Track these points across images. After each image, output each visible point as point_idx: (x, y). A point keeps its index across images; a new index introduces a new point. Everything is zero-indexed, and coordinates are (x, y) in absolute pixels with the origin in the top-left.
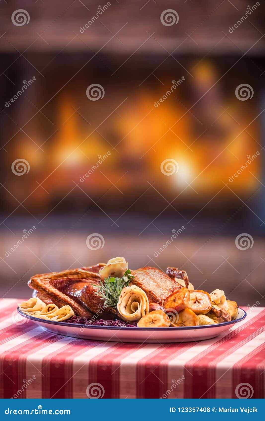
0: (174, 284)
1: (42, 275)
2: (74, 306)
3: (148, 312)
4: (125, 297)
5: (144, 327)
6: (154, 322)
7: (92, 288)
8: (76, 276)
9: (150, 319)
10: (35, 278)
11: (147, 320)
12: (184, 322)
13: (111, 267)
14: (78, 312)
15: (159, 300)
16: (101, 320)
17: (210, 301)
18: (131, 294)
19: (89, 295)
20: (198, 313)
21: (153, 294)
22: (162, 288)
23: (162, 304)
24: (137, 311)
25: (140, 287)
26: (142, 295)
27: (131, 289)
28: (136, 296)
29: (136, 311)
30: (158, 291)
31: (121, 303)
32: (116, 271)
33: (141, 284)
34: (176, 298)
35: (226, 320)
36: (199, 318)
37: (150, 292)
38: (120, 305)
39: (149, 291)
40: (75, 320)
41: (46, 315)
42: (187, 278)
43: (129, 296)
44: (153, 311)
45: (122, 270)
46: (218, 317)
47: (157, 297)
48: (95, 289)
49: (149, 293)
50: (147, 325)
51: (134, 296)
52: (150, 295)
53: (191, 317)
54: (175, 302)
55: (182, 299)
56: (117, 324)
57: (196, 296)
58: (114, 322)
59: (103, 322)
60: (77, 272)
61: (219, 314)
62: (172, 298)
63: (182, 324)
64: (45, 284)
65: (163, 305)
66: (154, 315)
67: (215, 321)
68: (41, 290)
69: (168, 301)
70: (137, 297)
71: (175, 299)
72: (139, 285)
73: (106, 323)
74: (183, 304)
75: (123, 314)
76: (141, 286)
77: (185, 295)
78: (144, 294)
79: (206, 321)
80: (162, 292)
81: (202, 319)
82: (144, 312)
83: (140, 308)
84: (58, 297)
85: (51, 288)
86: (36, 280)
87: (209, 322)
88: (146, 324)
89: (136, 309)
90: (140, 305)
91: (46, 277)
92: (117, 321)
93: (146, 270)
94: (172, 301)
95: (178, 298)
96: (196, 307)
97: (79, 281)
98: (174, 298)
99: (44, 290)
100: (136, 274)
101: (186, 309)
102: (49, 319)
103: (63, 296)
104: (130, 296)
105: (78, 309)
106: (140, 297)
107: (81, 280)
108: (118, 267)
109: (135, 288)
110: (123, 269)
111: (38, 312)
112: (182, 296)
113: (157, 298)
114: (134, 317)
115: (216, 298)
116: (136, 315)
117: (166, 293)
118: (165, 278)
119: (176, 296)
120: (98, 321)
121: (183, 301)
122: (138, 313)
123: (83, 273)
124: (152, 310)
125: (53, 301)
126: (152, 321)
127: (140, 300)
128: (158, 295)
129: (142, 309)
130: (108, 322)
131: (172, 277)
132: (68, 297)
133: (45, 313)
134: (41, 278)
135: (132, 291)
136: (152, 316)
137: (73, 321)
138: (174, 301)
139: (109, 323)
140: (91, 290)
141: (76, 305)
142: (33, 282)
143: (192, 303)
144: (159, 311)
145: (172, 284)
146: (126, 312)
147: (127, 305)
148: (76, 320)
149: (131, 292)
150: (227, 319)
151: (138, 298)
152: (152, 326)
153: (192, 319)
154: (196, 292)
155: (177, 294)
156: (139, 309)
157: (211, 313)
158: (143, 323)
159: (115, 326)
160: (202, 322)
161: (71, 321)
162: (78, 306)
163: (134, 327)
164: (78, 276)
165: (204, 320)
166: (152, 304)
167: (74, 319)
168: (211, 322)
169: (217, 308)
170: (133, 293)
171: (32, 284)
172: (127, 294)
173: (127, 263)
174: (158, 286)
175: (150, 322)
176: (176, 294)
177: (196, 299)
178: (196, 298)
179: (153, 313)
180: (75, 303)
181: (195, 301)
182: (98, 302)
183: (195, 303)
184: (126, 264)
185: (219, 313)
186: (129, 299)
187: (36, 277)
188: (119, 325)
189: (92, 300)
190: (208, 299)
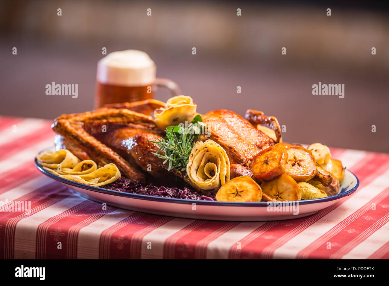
0: (261, 136)
1: (72, 115)
2: (119, 162)
3: (229, 179)
4: (197, 156)
5: (225, 200)
6: (239, 193)
7: (147, 139)
8: (119, 120)
9: (233, 188)
10: (63, 121)
11: (230, 190)
12: (280, 194)
13: (174, 111)
14: (126, 172)
15: (244, 160)
16: (162, 187)
17: (313, 162)
18: (205, 151)
19: (143, 149)
20: (299, 180)
21: (235, 151)
22: (246, 143)
23: (248, 165)
24: (215, 176)
25: (216, 141)
26: (221, 154)
27: (206, 145)
28: (212, 153)
29: (213, 177)
30: (241, 147)
31: (192, 164)
32: (180, 117)
33: (218, 137)
34: (269, 158)
35: (334, 189)
36: (301, 187)
37: (231, 148)
38: (190, 167)
39: (229, 147)
40: (122, 185)
41: (81, 176)
42: (278, 128)
43: (202, 155)
44: (237, 178)
45: (188, 115)
46: (325, 185)
47: (241, 156)
48: (151, 140)
49: (229, 150)
50: (230, 198)
51: (208, 155)
52: (230, 152)
53: (290, 186)
54: (267, 164)
55: (278, 160)
56: (187, 195)
57: (294, 155)
58: (183, 192)
59: (167, 191)
60: (122, 113)
61: (327, 182)
62: (263, 158)
63: (277, 197)
64: (77, 129)
65: (250, 167)
66: (239, 183)
67: (322, 192)
68: (71, 137)
69: (257, 161)
70: (213, 155)
71: (267, 160)
72: (214, 137)
73: (170, 192)
74: (280, 168)
75: (194, 181)
76: (217, 138)
77: (282, 155)
78: (223, 152)
79: (310, 192)
80: (246, 148)
81: (305, 188)
82: (225, 179)
83: (219, 173)
84: (96, 149)
85: (85, 136)
86: (64, 124)
87: (315, 194)
88: (228, 196)
89: (212, 173)
90: (218, 168)
91: (78, 118)
92: (186, 191)
93: (221, 115)
94: (263, 163)
95: (271, 159)
96: (295, 171)
97: (124, 126)
98: (265, 157)
99: (76, 138)
100: (208, 121)
101: (283, 175)
102: (87, 183)
103: (103, 148)
104: (204, 155)
105: (124, 167)
106: (218, 156)
107: (126, 124)
108: (183, 111)
109: (211, 144)
110: (189, 113)
111: (68, 171)
112: (278, 156)
113: (241, 158)
114: (210, 185)
115: (319, 157)
116: (213, 183)
117: (252, 149)
118: (248, 127)
119: (268, 155)
120: (158, 190)
121: (279, 163)
122: (215, 180)
123: (130, 115)
124: (234, 175)
125: (88, 154)
126: (236, 193)
127: (216, 160)
128: (241, 152)
129: (221, 173)
130: (172, 190)
131: (254, 124)
132: (111, 150)
133: (79, 173)
134: (71, 120)
135: (206, 147)
136: (236, 184)
137: (120, 186)
138: (266, 162)
139: (174, 192)
140: (145, 142)
141: (122, 162)
142: (59, 126)
143: (290, 165)
144: (245, 177)
145: (258, 136)
146: (197, 177)
147: (199, 166)
148: (124, 184)
149: (206, 149)
150: (336, 188)
151: (214, 157)
152: (237, 200)
153: (292, 189)
154: (293, 149)
155: (270, 152)
156: (217, 174)
157: (316, 180)
158: (224, 195)
159: (183, 198)
160: (305, 193)
161: (117, 185)
162: (125, 163)
163: (211, 200)
164: (123, 119)
165: (307, 191)
166: (234, 166)
167: (121, 183)
168: (317, 193)
169: (323, 173)
170: (208, 150)
171: (58, 129)
172: (200, 151)
173: (196, 105)
174: (240, 139)
175: (233, 193)
176: (268, 153)
177: (294, 160)
178: (295, 158)
179: (237, 180)
180: (120, 158)
181: (294, 162)
182: (156, 160)
183: (294, 165)
184: (194, 107)
185: (328, 180)
186: (202, 159)
187: (63, 118)
188: (190, 196)
189: (147, 157)
190: (311, 159)
